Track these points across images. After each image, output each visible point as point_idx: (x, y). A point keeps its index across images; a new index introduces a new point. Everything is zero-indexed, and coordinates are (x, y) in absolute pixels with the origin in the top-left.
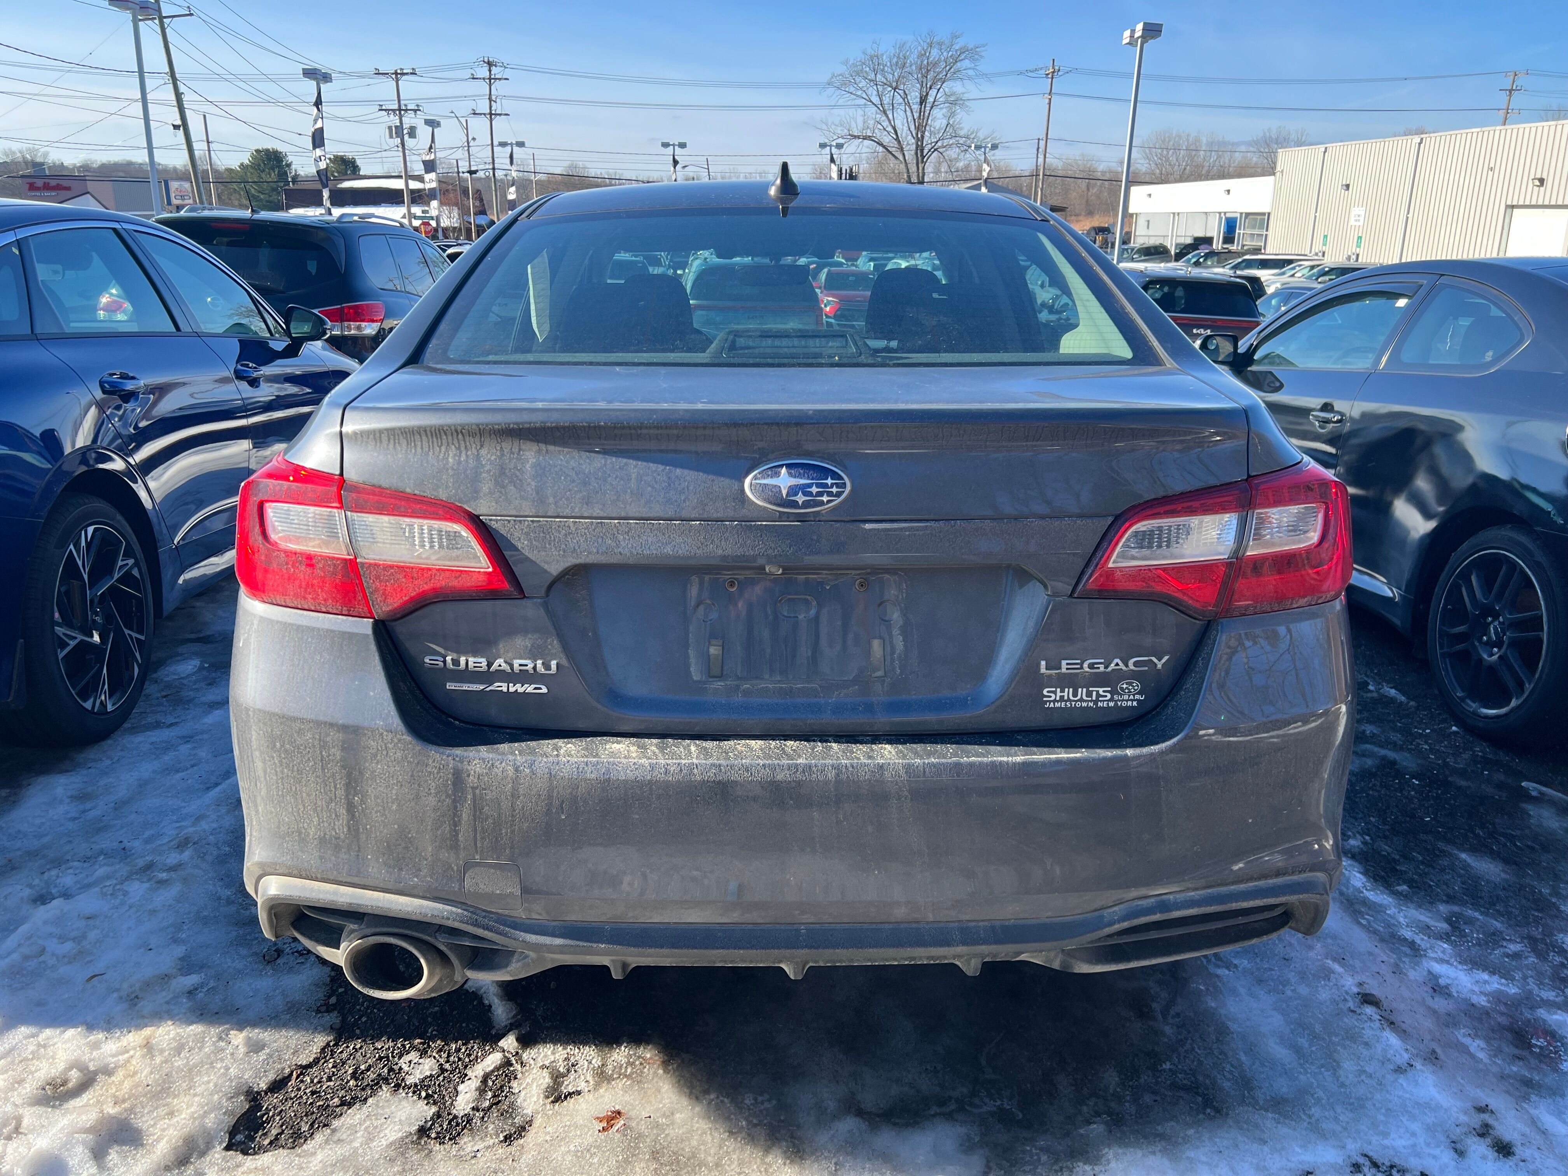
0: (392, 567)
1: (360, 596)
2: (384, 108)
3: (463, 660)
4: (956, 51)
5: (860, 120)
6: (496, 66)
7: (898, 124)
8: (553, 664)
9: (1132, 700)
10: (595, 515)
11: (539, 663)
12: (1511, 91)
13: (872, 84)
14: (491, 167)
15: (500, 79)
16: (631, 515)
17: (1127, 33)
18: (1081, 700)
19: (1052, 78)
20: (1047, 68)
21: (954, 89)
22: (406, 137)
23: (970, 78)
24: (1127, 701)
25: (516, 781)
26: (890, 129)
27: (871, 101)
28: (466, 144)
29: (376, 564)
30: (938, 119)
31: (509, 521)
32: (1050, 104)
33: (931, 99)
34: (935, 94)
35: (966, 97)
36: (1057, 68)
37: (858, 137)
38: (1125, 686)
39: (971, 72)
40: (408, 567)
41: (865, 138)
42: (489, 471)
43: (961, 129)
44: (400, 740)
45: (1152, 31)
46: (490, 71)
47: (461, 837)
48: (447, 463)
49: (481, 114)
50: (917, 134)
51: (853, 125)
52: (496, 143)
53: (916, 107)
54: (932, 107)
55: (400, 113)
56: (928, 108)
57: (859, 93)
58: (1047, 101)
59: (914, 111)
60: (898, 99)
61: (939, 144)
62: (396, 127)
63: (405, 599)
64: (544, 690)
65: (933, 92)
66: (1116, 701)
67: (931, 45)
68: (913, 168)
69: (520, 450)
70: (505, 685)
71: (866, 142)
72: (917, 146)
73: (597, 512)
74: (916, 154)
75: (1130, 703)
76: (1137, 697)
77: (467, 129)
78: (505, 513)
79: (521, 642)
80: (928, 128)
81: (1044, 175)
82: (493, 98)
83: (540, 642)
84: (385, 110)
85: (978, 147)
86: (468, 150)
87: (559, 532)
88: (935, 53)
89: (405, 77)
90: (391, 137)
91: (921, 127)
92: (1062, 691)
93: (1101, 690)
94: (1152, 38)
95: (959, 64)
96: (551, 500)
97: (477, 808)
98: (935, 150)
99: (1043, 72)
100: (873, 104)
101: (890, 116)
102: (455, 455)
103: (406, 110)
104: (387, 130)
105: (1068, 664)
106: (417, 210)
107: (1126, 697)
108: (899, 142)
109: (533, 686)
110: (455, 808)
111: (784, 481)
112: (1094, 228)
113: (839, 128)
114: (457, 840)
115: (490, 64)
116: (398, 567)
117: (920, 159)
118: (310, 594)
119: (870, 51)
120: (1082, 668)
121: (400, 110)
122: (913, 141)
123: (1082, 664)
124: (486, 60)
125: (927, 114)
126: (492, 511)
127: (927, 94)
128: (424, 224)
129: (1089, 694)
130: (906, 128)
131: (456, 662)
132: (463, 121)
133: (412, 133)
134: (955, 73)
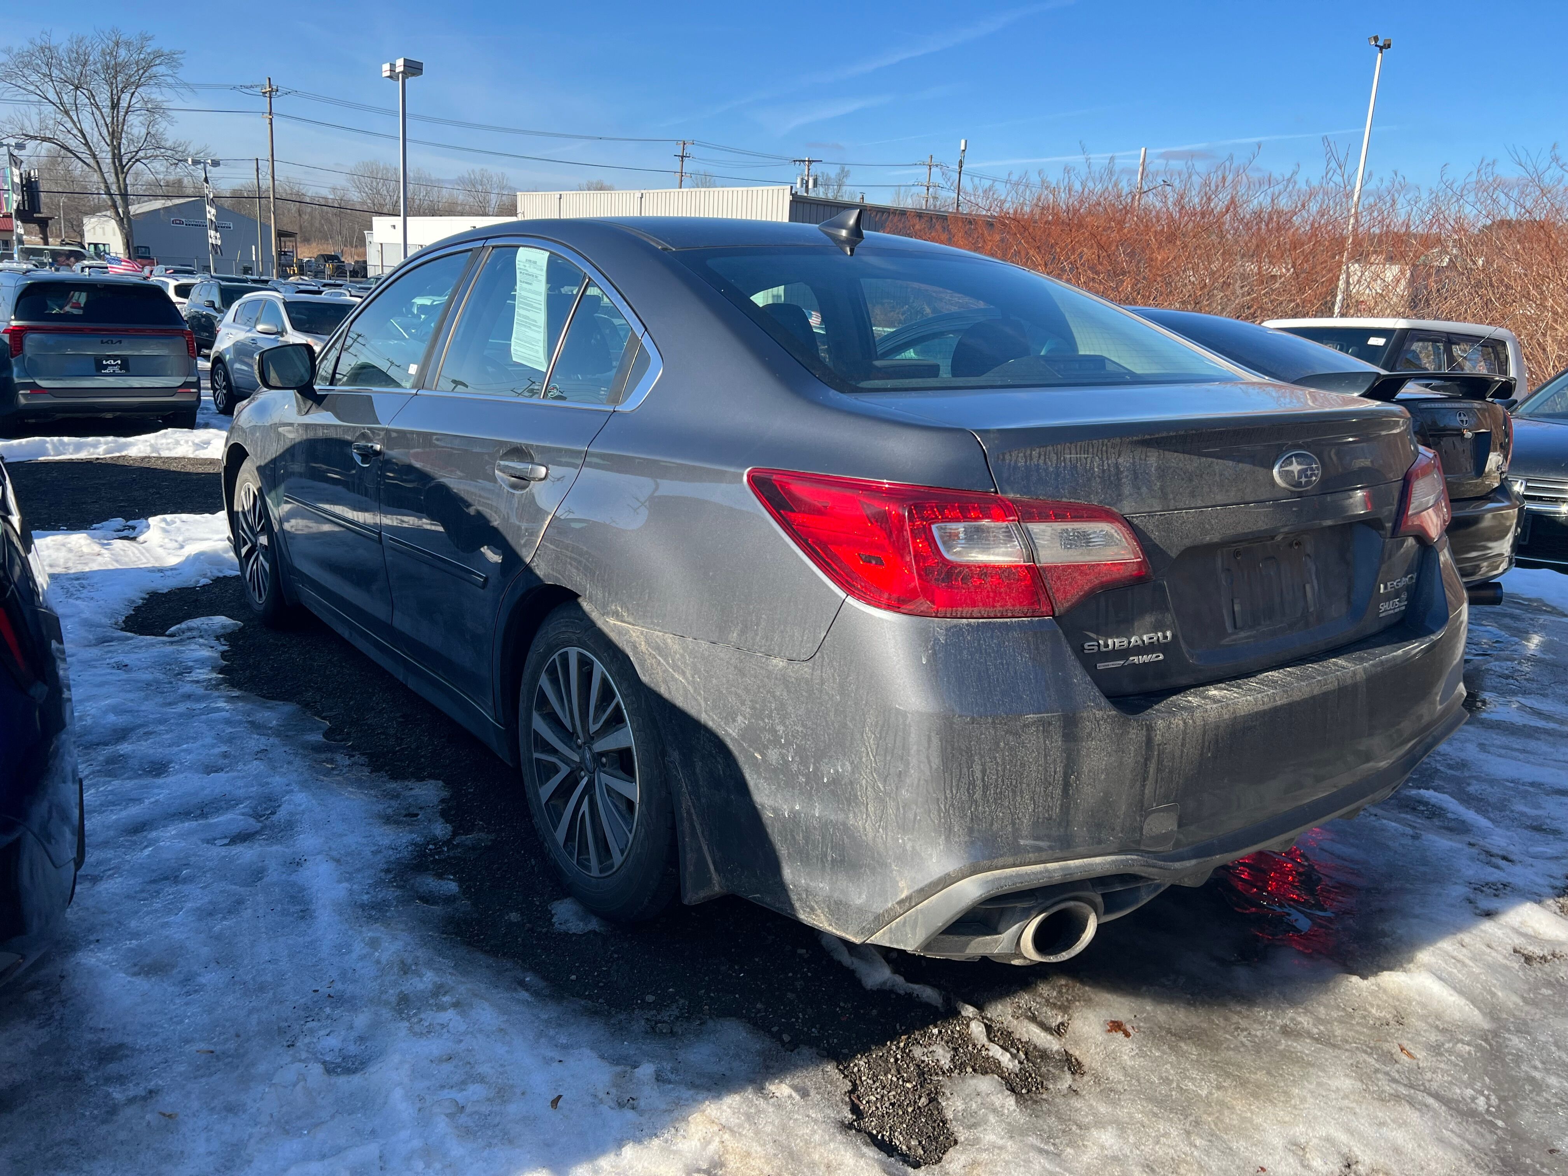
0: (1069, 567)
1: (1043, 598)
3: (1110, 642)
4: (149, 54)
5: (35, 119)
7: (86, 128)
8: (1169, 634)
9: (1404, 605)
10: (1198, 505)
11: (1160, 634)
12: (682, 157)
13: (47, 80)
16: (1219, 503)
17: (386, 67)
18: (1391, 609)
19: (270, 98)
20: (263, 86)
21: (153, 96)
23: (170, 86)
25: (1185, 732)
26: (75, 131)
27: (47, 99)
29: (1056, 567)
30: (136, 126)
31: (1145, 517)
32: (271, 124)
33: (124, 104)
34: (128, 99)
35: (165, 105)
36: (274, 87)
37: (35, 138)
38: (1403, 596)
39: (170, 80)
40: (1082, 565)
41: (44, 139)
42: (1127, 476)
43: (166, 140)
44: (1108, 716)
45: (413, 68)
47: (1147, 791)
48: (1094, 472)
50: (112, 142)
51: (27, 123)
53: (106, 111)
54: (127, 113)
56: (122, 114)
57: (32, 88)
58: (268, 121)
59: (105, 115)
60: (82, 99)
61: (141, 154)
63: (1081, 594)
64: (1161, 657)
65: (126, 97)
66: (1400, 607)
67: (117, 44)
68: (111, 178)
69: (1146, 456)
70: (1136, 658)
71: (46, 144)
72: (114, 155)
73: (1199, 503)
74: (114, 163)
76: (1406, 603)
78: (1142, 510)
79: (1149, 619)
80: (123, 135)
81: (275, 198)
83: (1160, 617)
85: (195, 162)
87: (1177, 522)
88: (123, 54)
91: (115, 135)
92: (1386, 604)
93: (1397, 601)
94: (413, 75)
95: (154, 69)
96: (1171, 496)
97: (1160, 762)
98: (138, 160)
99: (259, 89)
100: (50, 101)
101: (76, 119)
102: (1099, 465)
105: (1390, 585)
108: (90, 148)
109: (1154, 655)
110: (1146, 765)
111: (1295, 467)
112: (323, 256)
113: (8, 126)
114: (1144, 793)
116: (1074, 566)
117: (119, 169)
118: (998, 601)
119: (38, 41)
120: (1394, 586)
122: (109, 149)
125: (121, 119)
126: (1133, 510)
127: (119, 99)
129: (1393, 604)
130: (96, 134)
131: (1107, 646)
134: (150, 78)
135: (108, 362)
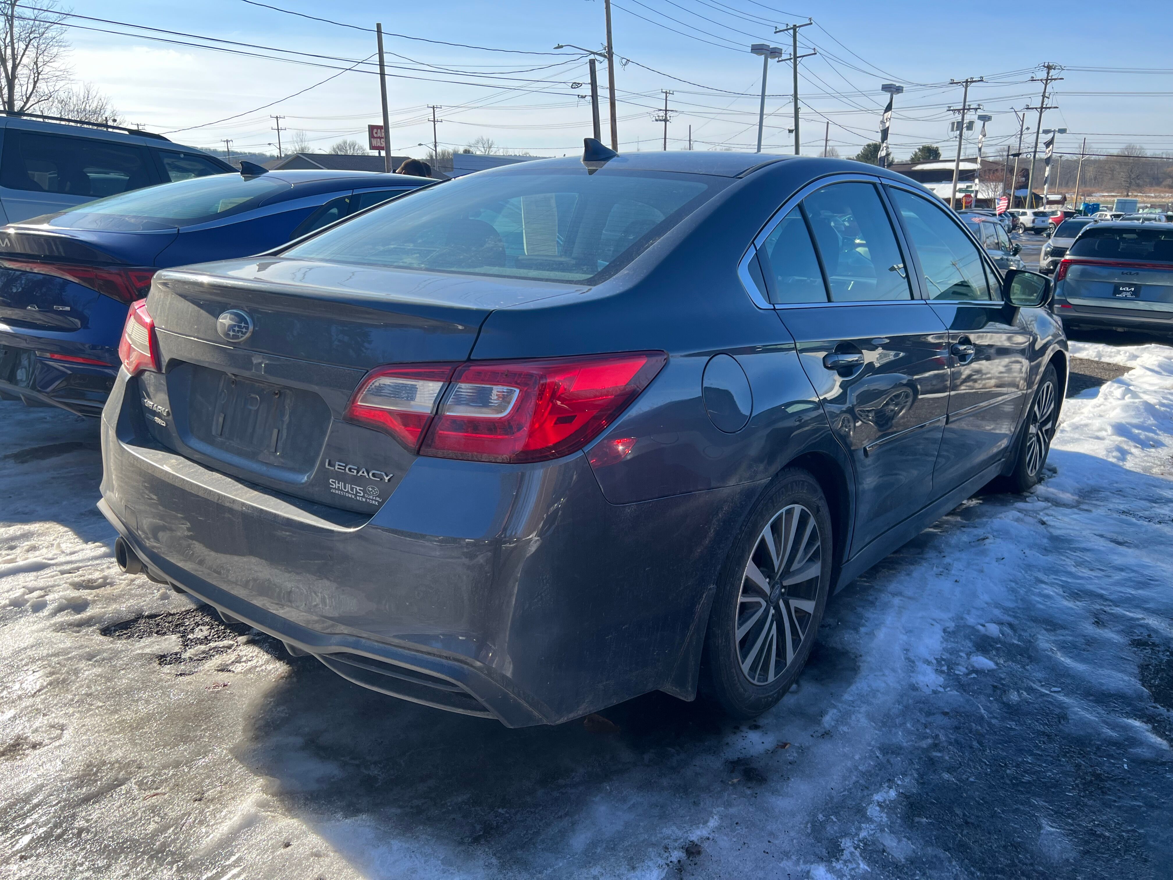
2: (952, 108)
3: (149, 402)
6: (1054, 69)
8: (167, 411)
9: (376, 501)
11: (164, 409)
14: (1033, 150)
15: (1055, 79)
18: (348, 492)
22: (965, 130)
24: (372, 500)
28: (1019, 133)
31: (159, 331)
38: (370, 489)
46: (1048, 73)
49: (1033, 108)
52: (1041, 131)
55: (964, 112)
62: (958, 123)
63: (135, 366)
64: (165, 425)
66: (367, 498)
70: (157, 419)
75: (374, 502)
76: (378, 499)
77: (1023, 121)
79: (161, 397)
82: (1047, 95)
83: (164, 398)
84: (952, 110)
86: (1021, 138)
87: (169, 340)
89: (973, 84)
90: (952, 130)
92: (339, 483)
93: (358, 488)
103: (969, 109)
104: (950, 126)
105: (339, 465)
106: (961, 185)
107: (371, 497)
109: (163, 422)
115: (1049, 68)
120: (345, 470)
121: (964, 109)
123: (345, 467)
124: (1046, 65)
128: (966, 196)
129: (352, 489)
131: (147, 403)
132: (1021, 115)
133: (970, 126)
135: (1124, 289)
